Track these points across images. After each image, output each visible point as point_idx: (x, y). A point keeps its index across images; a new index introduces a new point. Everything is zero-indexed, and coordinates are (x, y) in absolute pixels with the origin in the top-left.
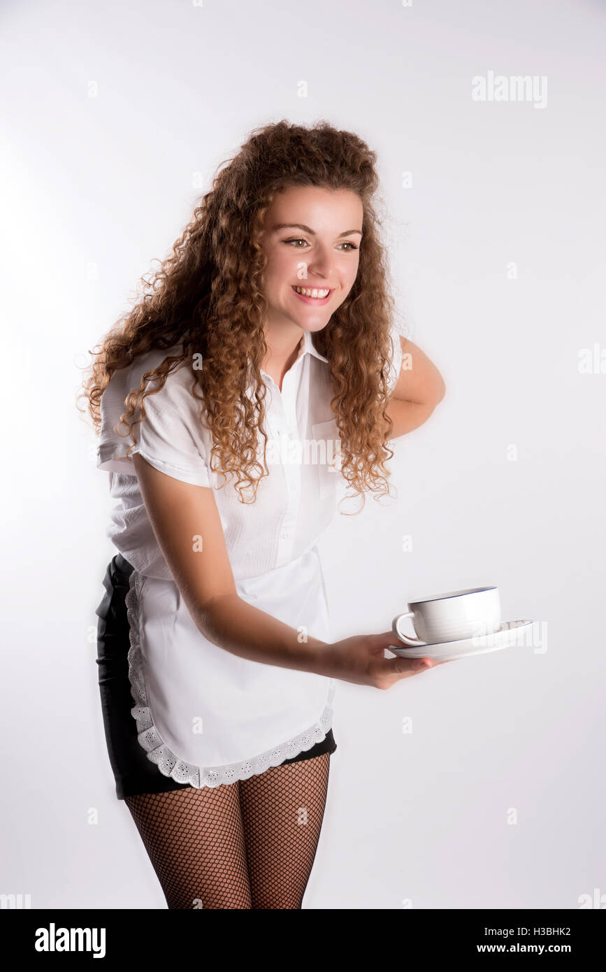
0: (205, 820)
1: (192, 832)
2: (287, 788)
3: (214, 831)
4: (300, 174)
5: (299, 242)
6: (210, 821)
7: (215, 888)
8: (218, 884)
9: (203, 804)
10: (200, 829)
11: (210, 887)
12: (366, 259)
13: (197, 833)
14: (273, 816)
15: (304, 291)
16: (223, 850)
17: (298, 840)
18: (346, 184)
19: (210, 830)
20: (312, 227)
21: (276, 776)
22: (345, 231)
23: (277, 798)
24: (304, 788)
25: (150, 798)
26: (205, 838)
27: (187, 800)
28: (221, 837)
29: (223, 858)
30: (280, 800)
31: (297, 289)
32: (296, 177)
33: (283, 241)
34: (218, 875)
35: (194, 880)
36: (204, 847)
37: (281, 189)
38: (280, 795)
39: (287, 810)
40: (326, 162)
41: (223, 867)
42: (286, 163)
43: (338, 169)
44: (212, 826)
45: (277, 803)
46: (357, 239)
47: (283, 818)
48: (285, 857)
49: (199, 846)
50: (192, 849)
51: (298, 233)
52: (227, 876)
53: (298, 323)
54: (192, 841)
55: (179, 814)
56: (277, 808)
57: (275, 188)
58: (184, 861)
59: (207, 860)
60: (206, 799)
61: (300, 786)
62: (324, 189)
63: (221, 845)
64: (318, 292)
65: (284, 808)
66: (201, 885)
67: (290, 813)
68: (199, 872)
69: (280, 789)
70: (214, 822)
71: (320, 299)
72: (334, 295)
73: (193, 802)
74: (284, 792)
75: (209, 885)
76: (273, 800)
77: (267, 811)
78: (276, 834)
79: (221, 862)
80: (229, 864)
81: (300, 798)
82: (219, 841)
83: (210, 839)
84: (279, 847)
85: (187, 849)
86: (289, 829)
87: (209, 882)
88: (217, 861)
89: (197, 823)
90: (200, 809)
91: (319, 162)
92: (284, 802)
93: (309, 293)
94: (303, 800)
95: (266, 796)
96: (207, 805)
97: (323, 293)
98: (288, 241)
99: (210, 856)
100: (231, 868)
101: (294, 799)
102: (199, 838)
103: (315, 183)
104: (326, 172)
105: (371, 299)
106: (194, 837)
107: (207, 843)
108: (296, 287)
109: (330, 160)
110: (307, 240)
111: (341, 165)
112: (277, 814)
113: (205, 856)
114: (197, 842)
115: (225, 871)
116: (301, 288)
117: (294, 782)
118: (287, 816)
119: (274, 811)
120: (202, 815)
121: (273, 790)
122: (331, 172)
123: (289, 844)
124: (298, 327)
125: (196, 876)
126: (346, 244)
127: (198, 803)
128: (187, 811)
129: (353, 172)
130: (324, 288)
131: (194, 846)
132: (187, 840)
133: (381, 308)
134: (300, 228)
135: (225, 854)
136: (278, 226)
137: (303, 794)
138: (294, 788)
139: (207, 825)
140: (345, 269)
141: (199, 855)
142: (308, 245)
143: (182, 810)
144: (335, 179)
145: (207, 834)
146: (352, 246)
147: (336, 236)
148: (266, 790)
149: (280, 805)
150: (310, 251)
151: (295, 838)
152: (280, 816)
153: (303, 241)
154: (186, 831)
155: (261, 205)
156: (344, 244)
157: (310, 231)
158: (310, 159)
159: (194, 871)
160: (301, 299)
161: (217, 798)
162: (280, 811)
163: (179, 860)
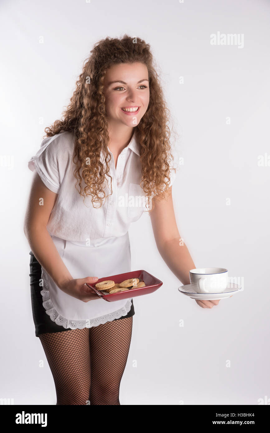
0: (71, 347)
1: (65, 351)
2: (115, 331)
3: (75, 352)
4: (116, 59)
5: (119, 88)
6: (73, 347)
7: (74, 376)
8: (75, 375)
9: (71, 340)
10: (69, 350)
11: (72, 376)
12: (153, 92)
13: (67, 352)
14: (110, 344)
15: (126, 110)
16: (78, 360)
17: (120, 354)
18: (137, 60)
19: (73, 351)
20: (124, 81)
21: (110, 326)
22: (140, 80)
23: (111, 335)
24: (122, 331)
25: (49, 335)
26: (70, 355)
27: (64, 337)
28: (78, 355)
29: (78, 364)
30: (112, 336)
31: (123, 109)
32: (114, 60)
33: (113, 89)
34: (75, 371)
35: (65, 372)
36: (70, 358)
37: (109, 67)
38: (112, 334)
39: (115, 341)
40: (126, 52)
41: (78, 368)
42: (109, 55)
43: (132, 55)
44: (74, 350)
45: (111, 338)
46: (146, 83)
47: (114, 344)
48: (115, 361)
49: (68, 358)
50: (65, 359)
51: (119, 84)
52: (79, 372)
53: (125, 124)
54: (65, 355)
55: (60, 343)
56: (111, 340)
57: (106, 67)
58: (61, 364)
59: (71, 364)
60: (72, 338)
61: (121, 330)
62: (128, 64)
63: (78, 358)
64: (133, 109)
65: (114, 340)
66: (68, 375)
67: (117, 342)
68: (67, 369)
69: (112, 332)
70: (75, 348)
71: (134, 112)
72: (140, 109)
73: (66, 338)
74: (114, 333)
75: (71, 375)
76: (109, 337)
77: (107, 342)
78: (111, 352)
79: (77, 366)
80: (81, 366)
81: (121, 335)
82: (77, 356)
83: (73, 355)
84: (112, 357)
85: (62, 358)
86: (117, 349)
87: (71, 374)
88: (75, 365)
89: (68, 348)
90: (69, 341)
91: (123, 52)
92: (114, 337)
93: (129, 110)
94: (122, 336)
95: (106, 335)
96: (73, 340)
97: (135, 109)
98: (116, 89)
99: (72, 363)
100: (81, 369)
101: (118, 336)
102: (68, 354)
103: (123, 62)
104: (127, 56)
105: (157, 109)
106: (66, 354)
107: (71, 357)
108: (123, 108)
109: (128, 50)
110: (124, 87)
111: (133, 52)
112: (111, 342)
113: (70, 362)
114: (67, 356)
115: (79, 370)
116: (125, 108)
117: (118, 328)
118: (115, 343)
119: (110, 341)
120: (70, 344)
121: (109, 332)
122: (129, 56)
123: (116, 356)
124: (126, 126)
125: (66, 370)
126: (142, 86)
127: (69, 339)
128: (63, 342)
129: (139, 54)
130: (135, 107)
131: (66, 357)
132: (63, 355)
133: (162, 113)
134: (119, 82)
135: (79, 362)
136: (110, 83)
137: (122, 334)
138: (118, 331)
139: (72, 349)
140: (143, 97)
141: (68, 362)
142: (125, 89)
143: (61, 341)
144: (131, 59)
145: (72, 353)
146: (145, 87)
147: (136, 84)
148: (106, 332)
149: (113, 339)
150: (125, 92)
151: (119, 353)
152: (113, 343)
153: (122, 88)
154: (63, 351)
155: (102, 76)
156: (141, 86)
157: (124, 83)
158: (119, 52)
159: (65, 368)
160: (126, 113)
161: (77, 337)
162: (113, 341)
163: (59, 363)
